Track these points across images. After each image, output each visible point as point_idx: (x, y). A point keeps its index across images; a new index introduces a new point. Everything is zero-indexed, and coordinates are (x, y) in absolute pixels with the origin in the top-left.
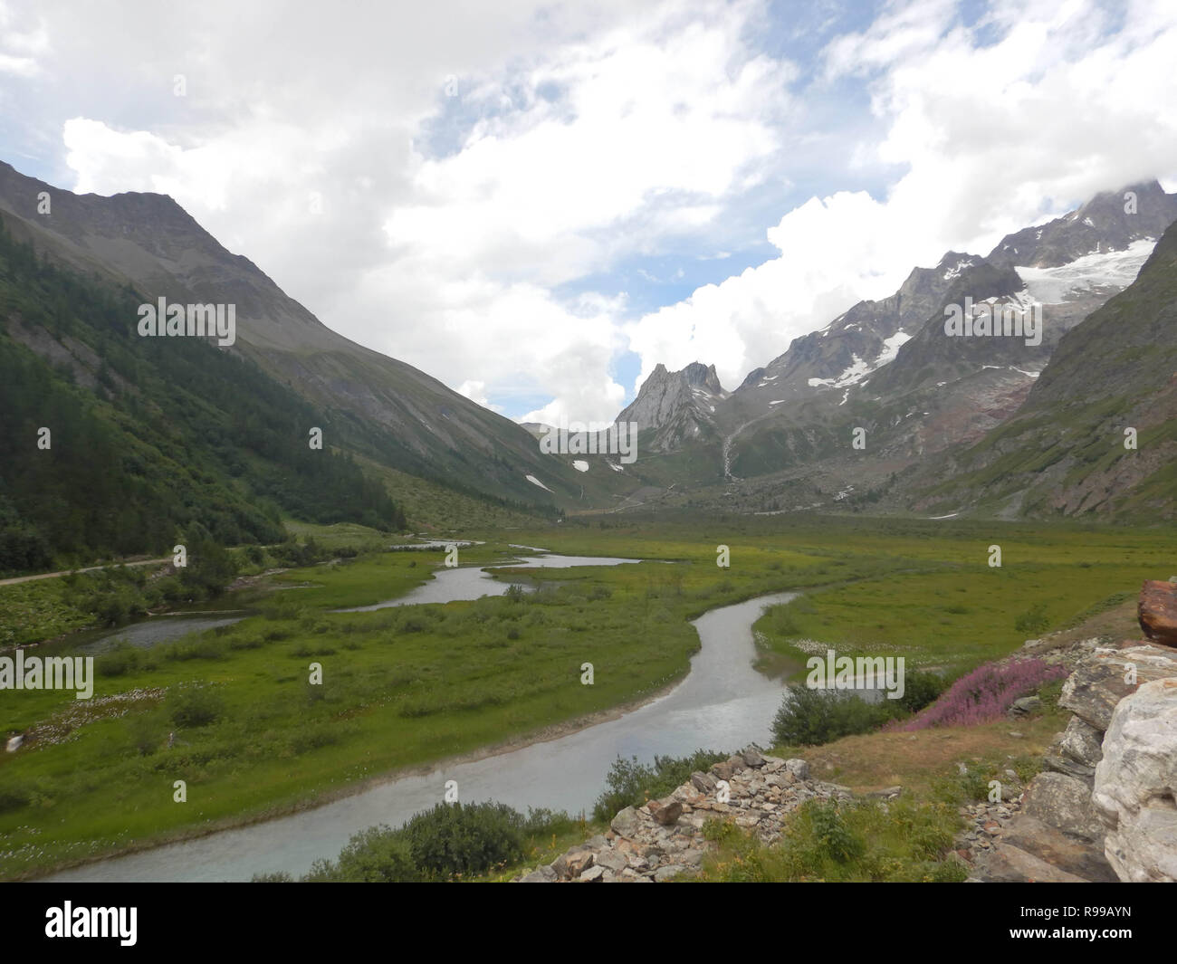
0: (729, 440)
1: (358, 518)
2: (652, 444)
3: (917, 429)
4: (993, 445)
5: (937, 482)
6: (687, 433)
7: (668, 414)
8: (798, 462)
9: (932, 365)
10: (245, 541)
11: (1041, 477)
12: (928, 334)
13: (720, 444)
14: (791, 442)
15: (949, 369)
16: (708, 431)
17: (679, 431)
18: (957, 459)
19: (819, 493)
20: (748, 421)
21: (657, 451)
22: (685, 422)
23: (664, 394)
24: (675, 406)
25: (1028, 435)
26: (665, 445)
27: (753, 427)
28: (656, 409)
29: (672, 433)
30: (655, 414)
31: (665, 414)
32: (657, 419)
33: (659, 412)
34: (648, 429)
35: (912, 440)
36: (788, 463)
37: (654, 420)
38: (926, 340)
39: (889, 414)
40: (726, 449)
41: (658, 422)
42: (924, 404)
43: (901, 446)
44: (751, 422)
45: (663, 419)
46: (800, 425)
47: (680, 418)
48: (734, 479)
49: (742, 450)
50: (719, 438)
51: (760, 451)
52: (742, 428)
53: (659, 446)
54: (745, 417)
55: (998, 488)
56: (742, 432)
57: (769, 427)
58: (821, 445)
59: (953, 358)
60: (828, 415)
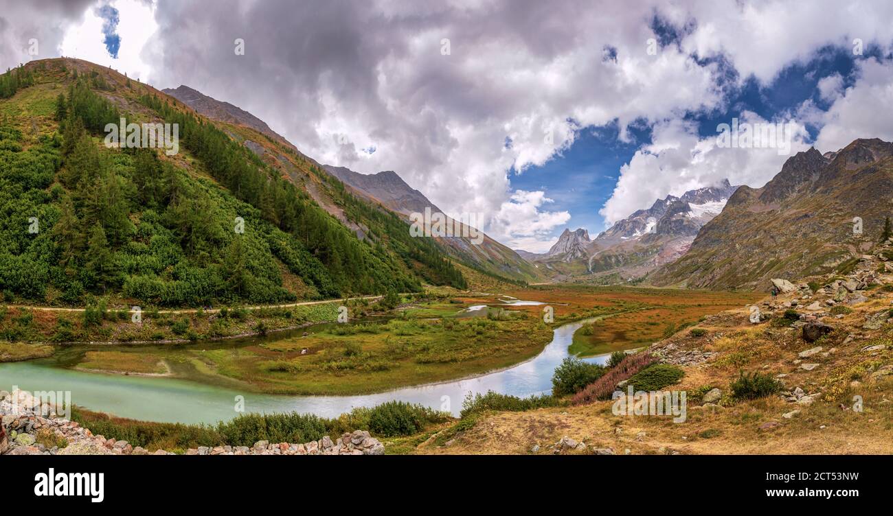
0: (592, 258)
1: (450, 284)
3: (656, 257)
4: (679, 264)
5: (661, 276)
6: (576, 255)
8: (616, 267)
9: (661, 234)
10: (407, 292)
11: (693, 275)
13: (588, 260)
14: (613, 259)
16: (584, 255)
17: (573, 254)
18: (668, 268)
19: (622, 279)
22: (576, 251)
23: (568, 240)
24: (572, 245)
25: (689, 261)
26: (568, 259)
27: (600, 254)
29: (571, 255)
30: (564, 248)
31: (568, 248)
33: (566, 247)
34: (562, 253)
35: (654, 260)
36: (612, 267)
37: (564, 250)
39: (647, 251)
40: (590, 261)
42: (659, 248)
43: (650, 262)
44: (599, 252)
45: (567, 250)
46: (617, 254)
47: (574, 249)
48: (593, 273)
49: (596, 261)
50: (588, 257)
51: (602, 262)
52: (596, 254)
53: (566, 260)
54: (598, 250)
55: (680, 278)
56: (596, 255)
57: (606, 254)
58: (624, 261)
59: (668, 233)
60: (626, 250)
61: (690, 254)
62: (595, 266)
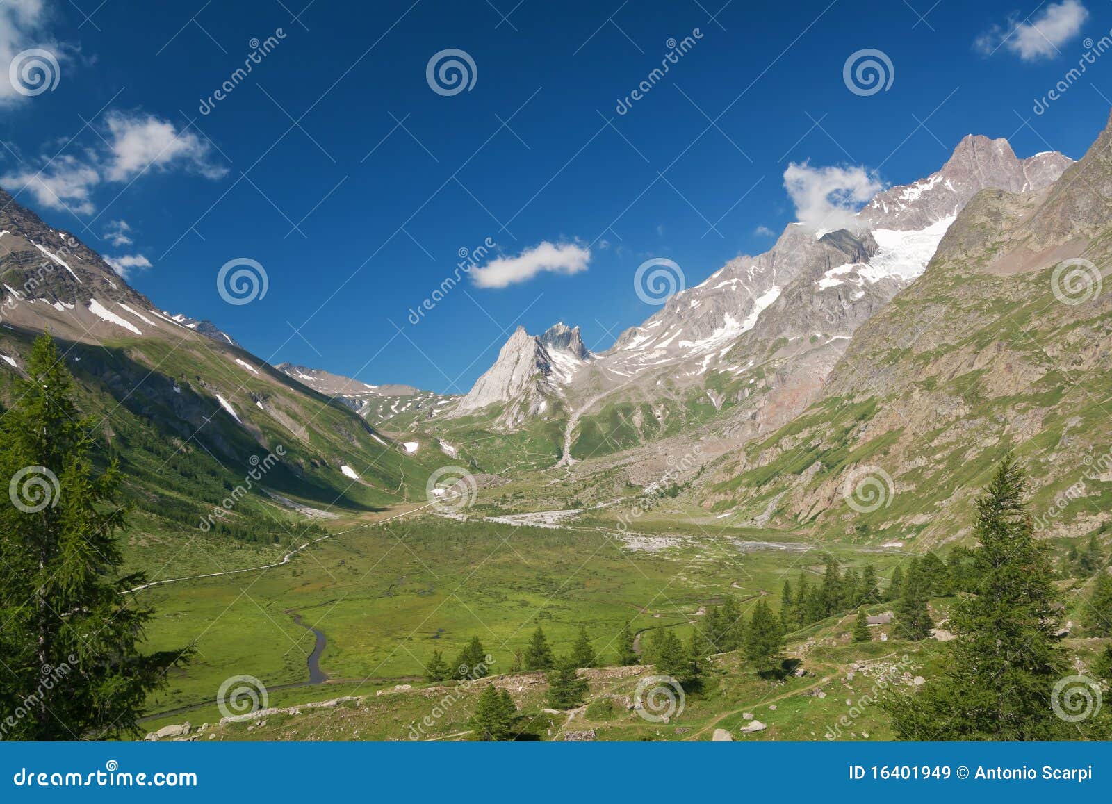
0: (577, 416)
2: (498, 420)
3: (761, 405)
4: (777, 442)
5: (728, 477)
6: (532, 408)
7: (518, 387)
8: (642, 441)
9: (784, 335)
11: (797, 480)
12: (783, 302)
13: (564, 422)
14: (638, 419)
15: (802, 340)
16: (557, 406)
17: (524, 407)
18: (748, 455)
19: (628, 485)
20: (601, 393)
21: (500, 428)
22: (532, 397)
23: (517, 363)
24: (526, 377)
25: (805, 434)
26: (509, 422)
27: (601, 401)
28: (507, 381)
29: (518, 407)
30: (506, 385)
31: (516, 386)
32: (508, 391)
33: (510, 384)
34: (498, 401)
35: (754, 417)
36: (631, 441)
37: (505, 392)
38: (781, 308)
39: (739, 386)
40: (570, 427)
41: (509, 396)
42: (772, 378)
43: (742, 423)
44: (603, 395)
45: (513, 391)
46: (650, 398)
47: (527, 392)
48: (572, 462)
49: (587, 426)
50: (565, 414)
51: (602, 428)
52: (593, 401)
53: (504, 422)
54: (598, 388)
55: (766, 488)
56: (591, 406)
57: (620, 401)
58: (667, 422)
59: (806, 328)
60: (683, 387)
61: (811, 413)
62: (580, 440)
